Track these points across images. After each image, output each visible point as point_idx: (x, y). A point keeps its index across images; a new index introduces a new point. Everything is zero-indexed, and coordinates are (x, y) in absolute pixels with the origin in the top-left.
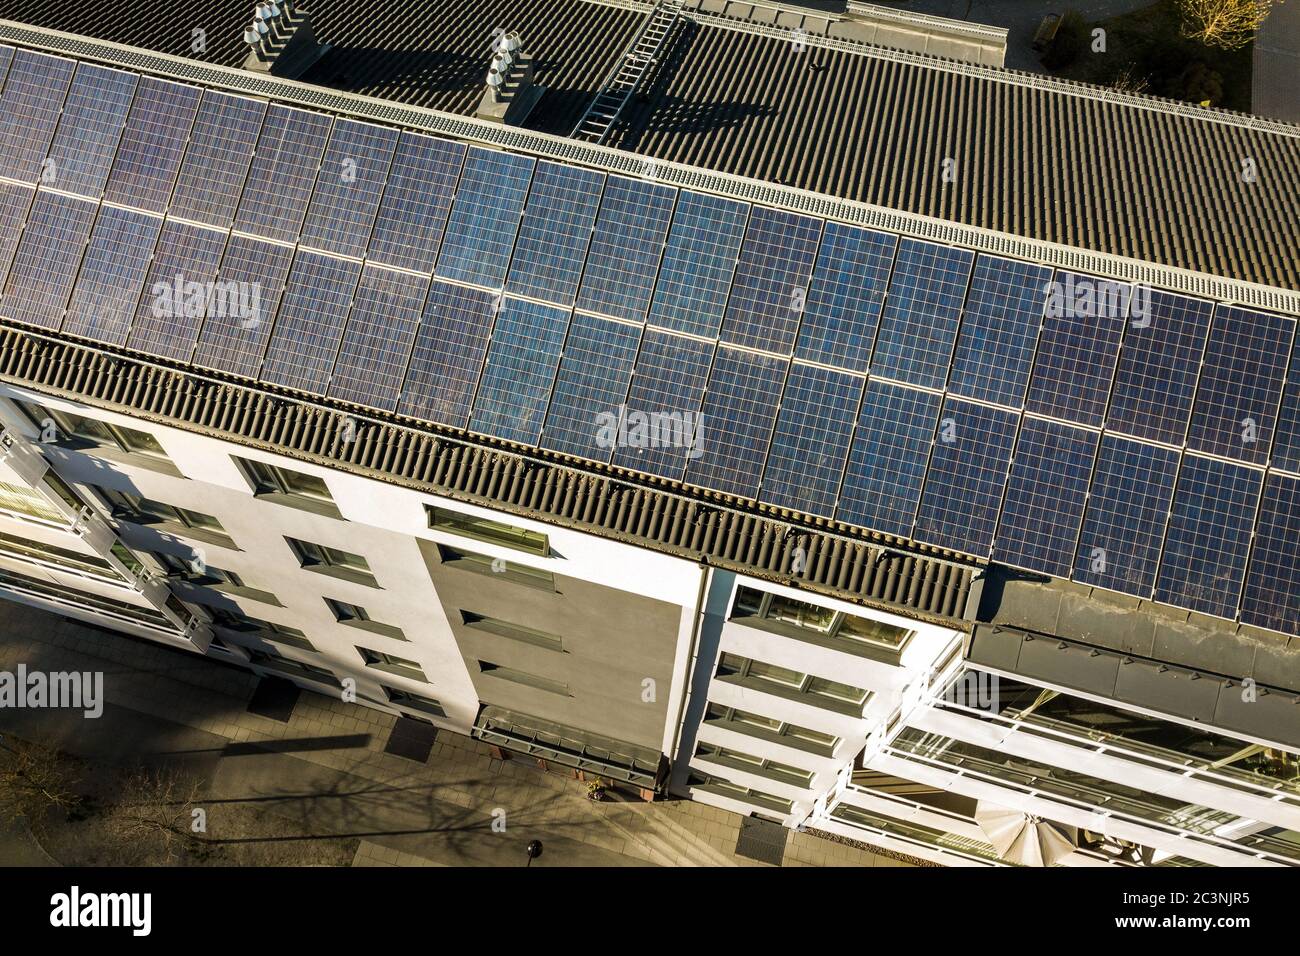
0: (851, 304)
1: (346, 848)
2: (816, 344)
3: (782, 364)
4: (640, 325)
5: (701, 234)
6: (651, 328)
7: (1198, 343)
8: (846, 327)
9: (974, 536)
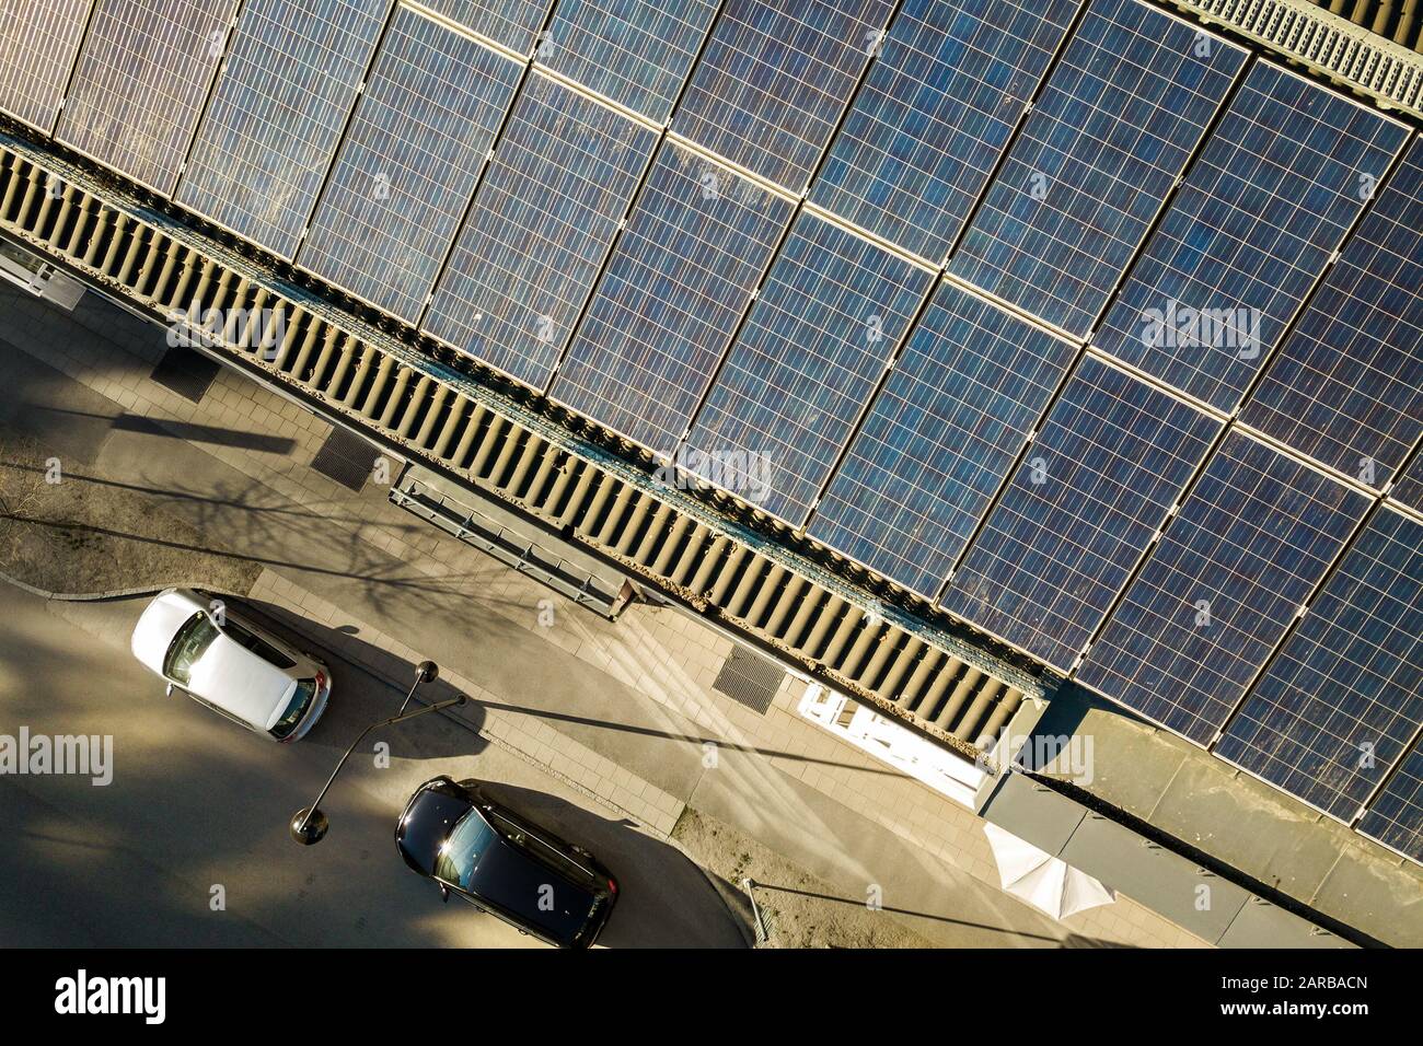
1: (245, 573)
3: (779, 208)
4: (520, 60)
6: (540, 69)
9: (1055, 626)
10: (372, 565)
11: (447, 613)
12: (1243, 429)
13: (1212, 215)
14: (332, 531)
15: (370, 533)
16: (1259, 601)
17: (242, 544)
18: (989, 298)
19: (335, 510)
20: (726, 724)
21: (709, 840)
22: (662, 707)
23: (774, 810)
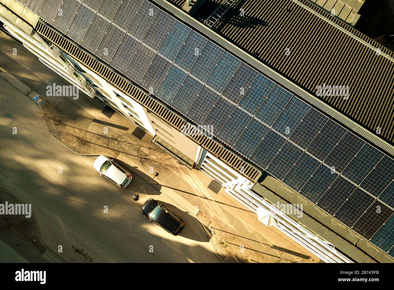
0: (257, 97)
1: (116, 154)
2: (244, 104)
3: (234, 106)
4: (204, 84)
6: (206, 85)
7: (339, 139)
8: (253, 103)
9: (264, 163)
10: (142, 155)
11: (156, 166)
12: (289, 141)
13: (288, 114)
14: (134, 147)
15: (142, 148)
16: (289, 162)
17: (116, 148)
18: (259, 121)
19: (135, 143)
20: (209, 195)
21: (203, 218)
22: (197, 190)
23: (217, 213)
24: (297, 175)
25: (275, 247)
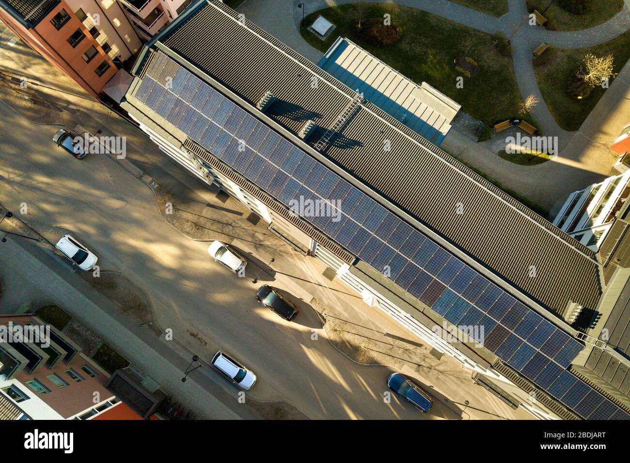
1: (231, 239)
5: (330, 180)
7: (409, 235)
8: (349, 207)
9: (357, 251)
10: (256, 241)
11: (271, 252)
12: (374, 235)
14: (250, 233)
15: (257, 234)
16: (375, 251)
17: (231, 233)
18: (353, 220)
19: (250, 228)
20: (323, 282)
21: (317, 305)
22: (311, 278)
23: (331, 301)
24: (380, 260)
25: (388, 335)
